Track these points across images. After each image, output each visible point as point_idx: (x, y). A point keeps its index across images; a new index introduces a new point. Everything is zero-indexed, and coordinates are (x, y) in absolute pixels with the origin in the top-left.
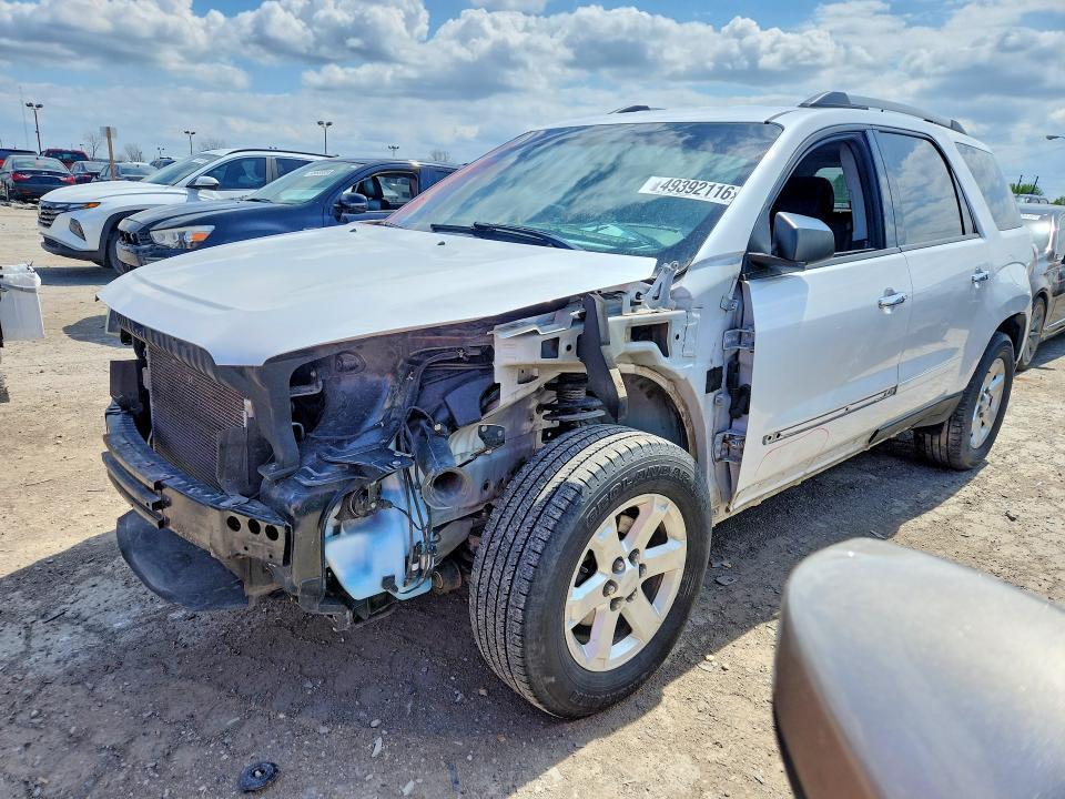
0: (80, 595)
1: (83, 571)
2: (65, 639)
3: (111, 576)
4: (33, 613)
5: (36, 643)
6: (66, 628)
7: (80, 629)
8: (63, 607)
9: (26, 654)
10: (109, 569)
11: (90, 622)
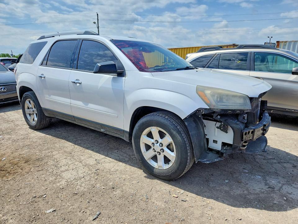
0: (260, 190)
1: (252, 197)
2: (273, 182)
3: (247, 190)
4: (276, 193)
5: (280, 185)
6: (271, 184)
7: (268, 182)
8: (267, 189)
9: (283, 184)
10: (246, 192)
11: (265, 182)
